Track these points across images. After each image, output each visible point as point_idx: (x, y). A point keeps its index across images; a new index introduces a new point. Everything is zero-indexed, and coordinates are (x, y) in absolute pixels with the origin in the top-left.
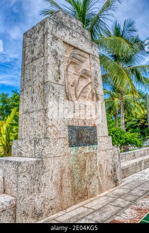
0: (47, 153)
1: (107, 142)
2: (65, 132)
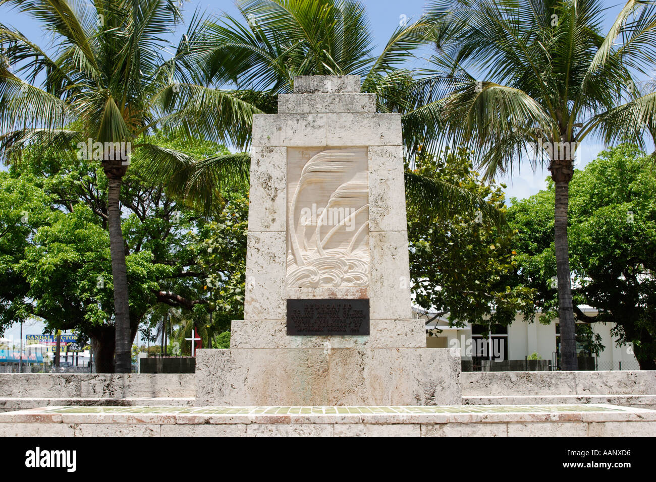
0: (239, 341)
1: (405, 332)
2: (279, 310)
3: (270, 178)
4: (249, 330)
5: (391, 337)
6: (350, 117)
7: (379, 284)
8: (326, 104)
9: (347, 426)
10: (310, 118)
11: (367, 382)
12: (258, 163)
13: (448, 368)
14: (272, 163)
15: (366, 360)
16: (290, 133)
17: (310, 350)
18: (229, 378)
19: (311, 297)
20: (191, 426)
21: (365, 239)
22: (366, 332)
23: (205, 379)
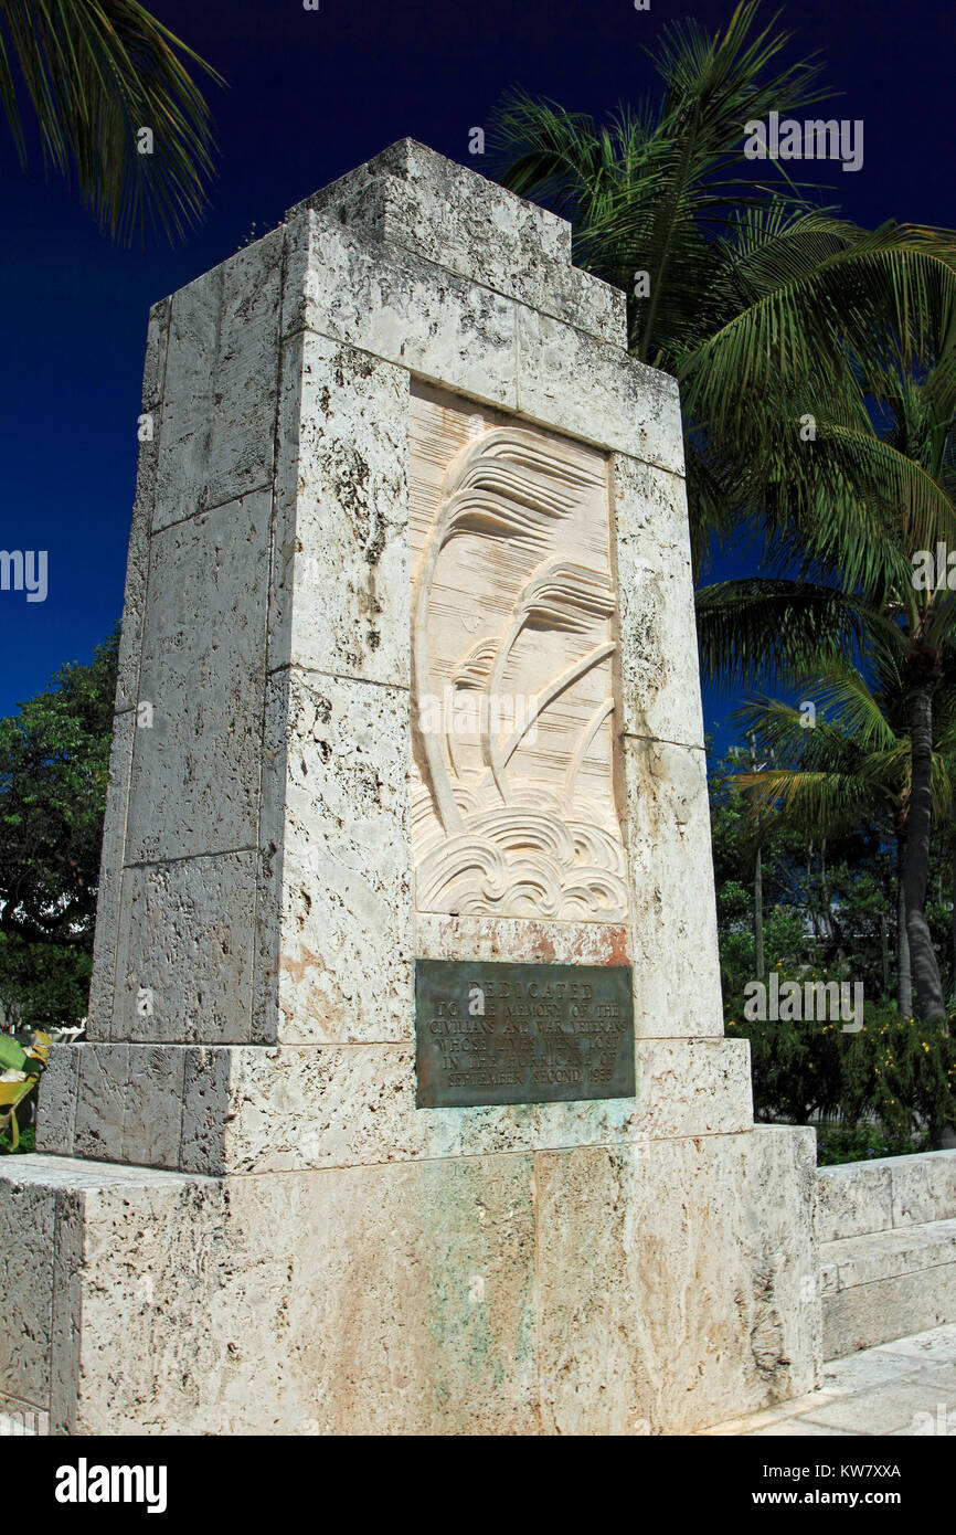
0: (259, 1141)
1: (710, 1080)
2: (394, 1005)
3: (363, 469)
4: (296, 1093)
5: (683, 1100)
6: (572, 341)
7: (652, 917)
10: (474, 299)
11: (632, 1265)
12: (325, 400)
14: (368, 418)
15: (630, 1187)
16: (419, 326)
17: (486, 1161)
18: (222, 1314)
19: (484, 955)
22: (629, 1092)
23: (124, 1335)
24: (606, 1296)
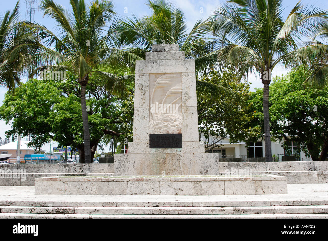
0: (131, 150)
1: (196, 146)
2: (147, 138)
3: (143, 86)
4: (135, 146)
5: (191, 149)
6: (174, 61)
7: (186, 128)
8: (165, 56)
9: (165, 182)
10: (158, 62)
11: (181, 166)
12: (138, 80)
13: (213, 161)
14: (143, 80)
15: (181, 158)
16: (150, 68)
17: (159, 154)
18: (127, 165)
19: (159, 133)
20: (107, 182)
21: (181, 110)
22: (181, 147)
23: (118, 166)
24: (177, 169)
